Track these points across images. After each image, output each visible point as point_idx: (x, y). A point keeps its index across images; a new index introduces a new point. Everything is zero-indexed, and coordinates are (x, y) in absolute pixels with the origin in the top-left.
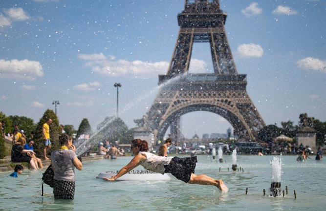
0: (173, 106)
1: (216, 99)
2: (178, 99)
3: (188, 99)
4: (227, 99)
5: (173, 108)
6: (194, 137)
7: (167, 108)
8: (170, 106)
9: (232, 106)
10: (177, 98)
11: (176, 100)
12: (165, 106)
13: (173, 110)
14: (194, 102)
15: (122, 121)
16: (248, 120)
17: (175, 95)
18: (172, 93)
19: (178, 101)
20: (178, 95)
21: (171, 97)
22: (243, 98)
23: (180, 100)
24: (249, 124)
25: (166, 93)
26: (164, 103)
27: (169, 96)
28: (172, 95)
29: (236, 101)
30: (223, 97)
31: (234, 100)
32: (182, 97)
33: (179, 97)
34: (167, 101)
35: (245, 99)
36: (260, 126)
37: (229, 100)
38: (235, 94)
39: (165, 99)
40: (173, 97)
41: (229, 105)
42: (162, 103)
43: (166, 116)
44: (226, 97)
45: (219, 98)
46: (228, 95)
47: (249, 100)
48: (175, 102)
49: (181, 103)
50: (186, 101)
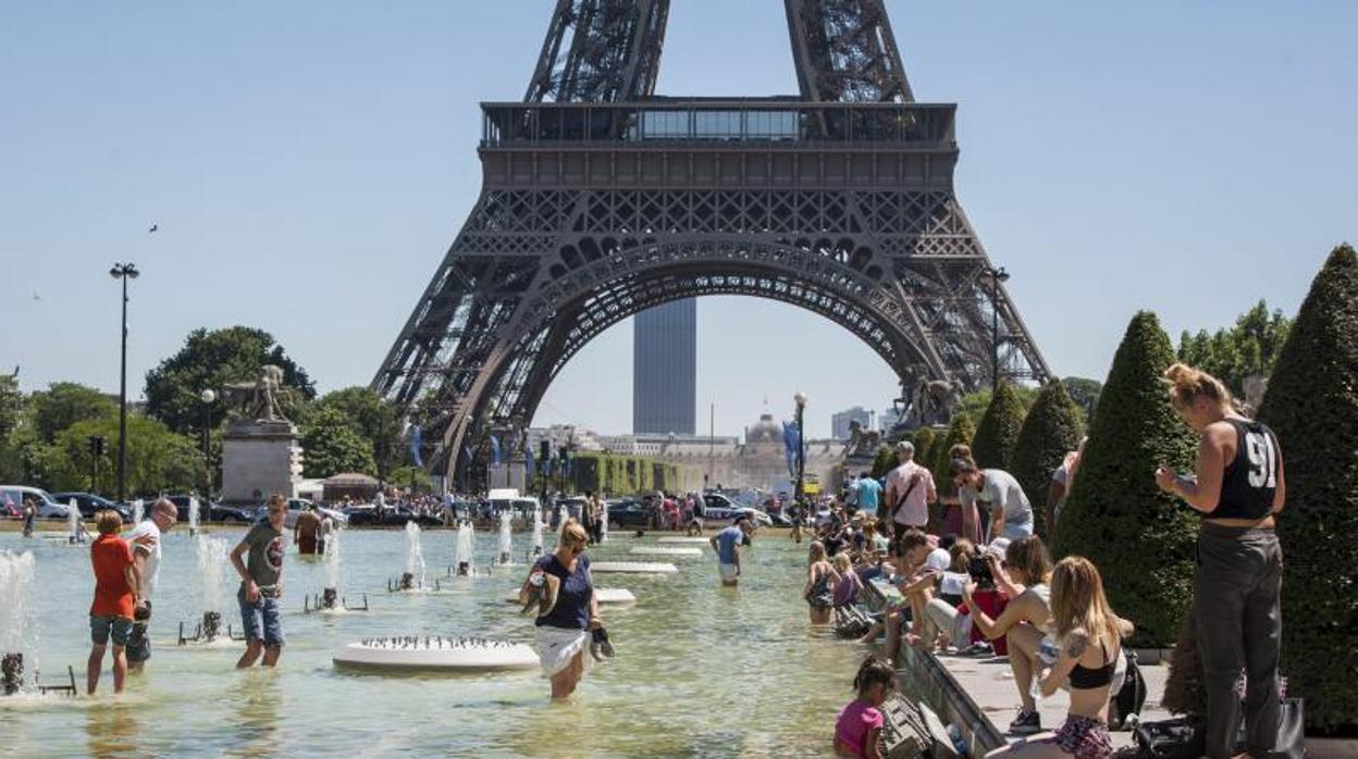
0: (557, 271)
1: (793, 236)
2: (586, 233)
4: (849, 235)
5: (557, 283)
6: (754, 436)
8: (543, 275)
9: (875, 272)
10: (578, 227)
11: (573, 239)
13: (554, 295)
16: (959, 351)
17: (568, 211)
18: (552, 203)
19: (587, 244)
20: (587, 214)
21: (546, 223)
22: (934, 231)
23: (598, 238)
24: (960, 371)
25: (518, 203)
26: (509, 257)
27: (538, 219)
28: (554, 211)
29: (894, 248)
30: (827, 225)
31: (884, 244)
32: (607, 224)
33: (591, 223)
34: (525, 247)
35: (947, 236)
36: (1020, 382)
37: (860, 240)
38: (891, 207)
39: (517, 234)
40: (560, 222)
41: (860, 269)
42: (501, 253)
43: (518, 326)
44: (843, 224)
45: (808, 230)
46: (852, 217)
47: (968, 241)
48: (567, 252)
49: (600, 256)
50: (628, 243)
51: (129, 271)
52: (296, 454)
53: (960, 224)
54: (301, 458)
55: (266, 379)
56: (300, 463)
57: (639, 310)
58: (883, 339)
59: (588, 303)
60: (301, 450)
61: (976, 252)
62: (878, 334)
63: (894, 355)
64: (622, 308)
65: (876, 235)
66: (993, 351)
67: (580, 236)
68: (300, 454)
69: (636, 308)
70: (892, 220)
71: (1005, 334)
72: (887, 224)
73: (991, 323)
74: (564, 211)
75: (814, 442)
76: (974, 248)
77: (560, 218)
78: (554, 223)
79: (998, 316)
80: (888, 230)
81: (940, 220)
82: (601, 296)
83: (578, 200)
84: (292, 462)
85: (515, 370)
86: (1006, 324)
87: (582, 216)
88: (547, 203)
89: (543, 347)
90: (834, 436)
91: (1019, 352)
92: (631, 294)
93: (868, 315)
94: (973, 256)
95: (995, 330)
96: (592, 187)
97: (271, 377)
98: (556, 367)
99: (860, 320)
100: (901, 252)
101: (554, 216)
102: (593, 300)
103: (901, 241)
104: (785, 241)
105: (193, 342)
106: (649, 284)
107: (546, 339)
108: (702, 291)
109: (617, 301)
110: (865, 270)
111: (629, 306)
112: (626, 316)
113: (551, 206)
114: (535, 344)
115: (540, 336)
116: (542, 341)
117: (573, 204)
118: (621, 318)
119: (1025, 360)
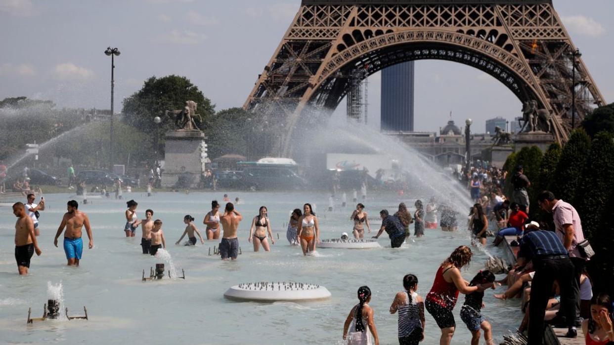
0: (341, 48)
1: (465, 28)
2: (357, 27)
3: (384, 29)
4: (495, 27)
5: (341, 54)
6: (444, 132)
7: (323, 54)
8: (333, 49)
9: (509, 48)
10: (352, 24)
11: (349, 31)
12: (320, 48)
13: (339, 60)
14: (401, 36)
15: (196, 89)
16: (554, 88)
17: (347, 16)
18: (339, 12)
19: (357, 33)
20: (357, 18)
21: (335, 22)
22: (542, 24)
23: (363, 30)
24: (555, 100)
25: (320, 11)
26: (316, 40)
27: (331, 20)
28: (340, 16)
29: (520, 34)
30: (484, 22)
31: (514, 33)
32: (367, 22)
33: (359, 22)
34: (324, 35)
35: (548, 27)
36: (587, 105)
37: (501, 30)
38: (518, 12)
39: (320, 28)
40: (343, 22)
41: (501, 46)
42: (311, 38)
43: (320, 77)
44: (492, 22)
45: (474, 25)
46: (497, 18)
47: (560, 30)
48: (346, 38)
49: (363, 40)
50: (379, 32)
51: (114, 52)
52: (204, 147)
53: (555, 20)
54: (206, 150)
55: (187, 108)
56: (206, 152)
57: (384, 68)
58: (513, 83)
59: (357, 64)
60: (206, 145)
61: (564, 36)
62: (510, 80)
63: (519, 91)
64: (375, 66)
65: (510, 28)
66: (572, 89)
67: (353, 29)
68: (206, 147)
69: (382, 67)
70: (519, 20)
71: (579, 80)
72: (516, 22)
73: (571, 74)
74: (345, 16)
75: (476, 136)
76: (563, 34)
77: (342, 19)
78: (340, 21)
79: (575, 70)
80: (516, 25)
81: (545, 19)
82: (364, 60)
83: (352, 9)
84: (202, 151)
85: (319, 99)
86: (580, 74)
87: (354, 18)
88: (336, 12)
89: (333, 87)
90: (487, 131)
91: (587, 89)
92: (379, 59)
93: (505, 70)
94: (563, 38)
95: (573, 78)
96: (360, 3)
97: (190, 107)
98: (340, 97)
99: (501, 73)
100: (523, 36)
101: (339, 19)
102: (360, 62)
103: (523, 31)
104: (461, 31)
105: (147, 84)
106: (389, 54)
107: (335, 83)
108: (417, 57)
109: (372, 63)
110: (504, 46)
111: (378, 65)
112: (377, 70)
113: (337, 13)
114: (329, 85)
115: (332, 81)
116: (333, 84)
117: (349, 12)
118: (374, 72)
119: (590, 93)
